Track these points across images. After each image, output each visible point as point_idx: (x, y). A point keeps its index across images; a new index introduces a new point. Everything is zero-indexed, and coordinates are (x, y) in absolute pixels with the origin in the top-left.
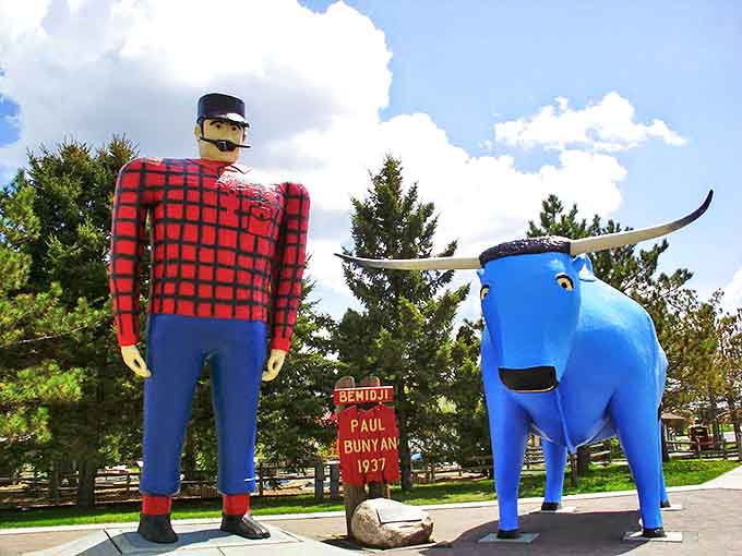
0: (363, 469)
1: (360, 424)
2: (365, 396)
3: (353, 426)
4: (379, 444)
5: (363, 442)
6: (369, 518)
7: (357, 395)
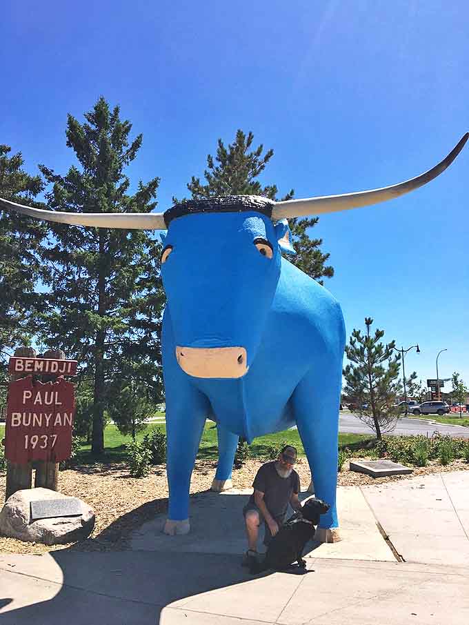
0: (30, 445)
1: (34, 395)
2: (44, 368)
3: (25, 397)
4: (53, 419)
5: (35, 415)
6: (18, 512)
7: (36, 365)
